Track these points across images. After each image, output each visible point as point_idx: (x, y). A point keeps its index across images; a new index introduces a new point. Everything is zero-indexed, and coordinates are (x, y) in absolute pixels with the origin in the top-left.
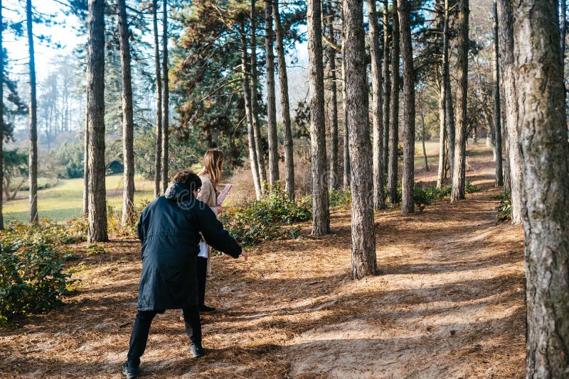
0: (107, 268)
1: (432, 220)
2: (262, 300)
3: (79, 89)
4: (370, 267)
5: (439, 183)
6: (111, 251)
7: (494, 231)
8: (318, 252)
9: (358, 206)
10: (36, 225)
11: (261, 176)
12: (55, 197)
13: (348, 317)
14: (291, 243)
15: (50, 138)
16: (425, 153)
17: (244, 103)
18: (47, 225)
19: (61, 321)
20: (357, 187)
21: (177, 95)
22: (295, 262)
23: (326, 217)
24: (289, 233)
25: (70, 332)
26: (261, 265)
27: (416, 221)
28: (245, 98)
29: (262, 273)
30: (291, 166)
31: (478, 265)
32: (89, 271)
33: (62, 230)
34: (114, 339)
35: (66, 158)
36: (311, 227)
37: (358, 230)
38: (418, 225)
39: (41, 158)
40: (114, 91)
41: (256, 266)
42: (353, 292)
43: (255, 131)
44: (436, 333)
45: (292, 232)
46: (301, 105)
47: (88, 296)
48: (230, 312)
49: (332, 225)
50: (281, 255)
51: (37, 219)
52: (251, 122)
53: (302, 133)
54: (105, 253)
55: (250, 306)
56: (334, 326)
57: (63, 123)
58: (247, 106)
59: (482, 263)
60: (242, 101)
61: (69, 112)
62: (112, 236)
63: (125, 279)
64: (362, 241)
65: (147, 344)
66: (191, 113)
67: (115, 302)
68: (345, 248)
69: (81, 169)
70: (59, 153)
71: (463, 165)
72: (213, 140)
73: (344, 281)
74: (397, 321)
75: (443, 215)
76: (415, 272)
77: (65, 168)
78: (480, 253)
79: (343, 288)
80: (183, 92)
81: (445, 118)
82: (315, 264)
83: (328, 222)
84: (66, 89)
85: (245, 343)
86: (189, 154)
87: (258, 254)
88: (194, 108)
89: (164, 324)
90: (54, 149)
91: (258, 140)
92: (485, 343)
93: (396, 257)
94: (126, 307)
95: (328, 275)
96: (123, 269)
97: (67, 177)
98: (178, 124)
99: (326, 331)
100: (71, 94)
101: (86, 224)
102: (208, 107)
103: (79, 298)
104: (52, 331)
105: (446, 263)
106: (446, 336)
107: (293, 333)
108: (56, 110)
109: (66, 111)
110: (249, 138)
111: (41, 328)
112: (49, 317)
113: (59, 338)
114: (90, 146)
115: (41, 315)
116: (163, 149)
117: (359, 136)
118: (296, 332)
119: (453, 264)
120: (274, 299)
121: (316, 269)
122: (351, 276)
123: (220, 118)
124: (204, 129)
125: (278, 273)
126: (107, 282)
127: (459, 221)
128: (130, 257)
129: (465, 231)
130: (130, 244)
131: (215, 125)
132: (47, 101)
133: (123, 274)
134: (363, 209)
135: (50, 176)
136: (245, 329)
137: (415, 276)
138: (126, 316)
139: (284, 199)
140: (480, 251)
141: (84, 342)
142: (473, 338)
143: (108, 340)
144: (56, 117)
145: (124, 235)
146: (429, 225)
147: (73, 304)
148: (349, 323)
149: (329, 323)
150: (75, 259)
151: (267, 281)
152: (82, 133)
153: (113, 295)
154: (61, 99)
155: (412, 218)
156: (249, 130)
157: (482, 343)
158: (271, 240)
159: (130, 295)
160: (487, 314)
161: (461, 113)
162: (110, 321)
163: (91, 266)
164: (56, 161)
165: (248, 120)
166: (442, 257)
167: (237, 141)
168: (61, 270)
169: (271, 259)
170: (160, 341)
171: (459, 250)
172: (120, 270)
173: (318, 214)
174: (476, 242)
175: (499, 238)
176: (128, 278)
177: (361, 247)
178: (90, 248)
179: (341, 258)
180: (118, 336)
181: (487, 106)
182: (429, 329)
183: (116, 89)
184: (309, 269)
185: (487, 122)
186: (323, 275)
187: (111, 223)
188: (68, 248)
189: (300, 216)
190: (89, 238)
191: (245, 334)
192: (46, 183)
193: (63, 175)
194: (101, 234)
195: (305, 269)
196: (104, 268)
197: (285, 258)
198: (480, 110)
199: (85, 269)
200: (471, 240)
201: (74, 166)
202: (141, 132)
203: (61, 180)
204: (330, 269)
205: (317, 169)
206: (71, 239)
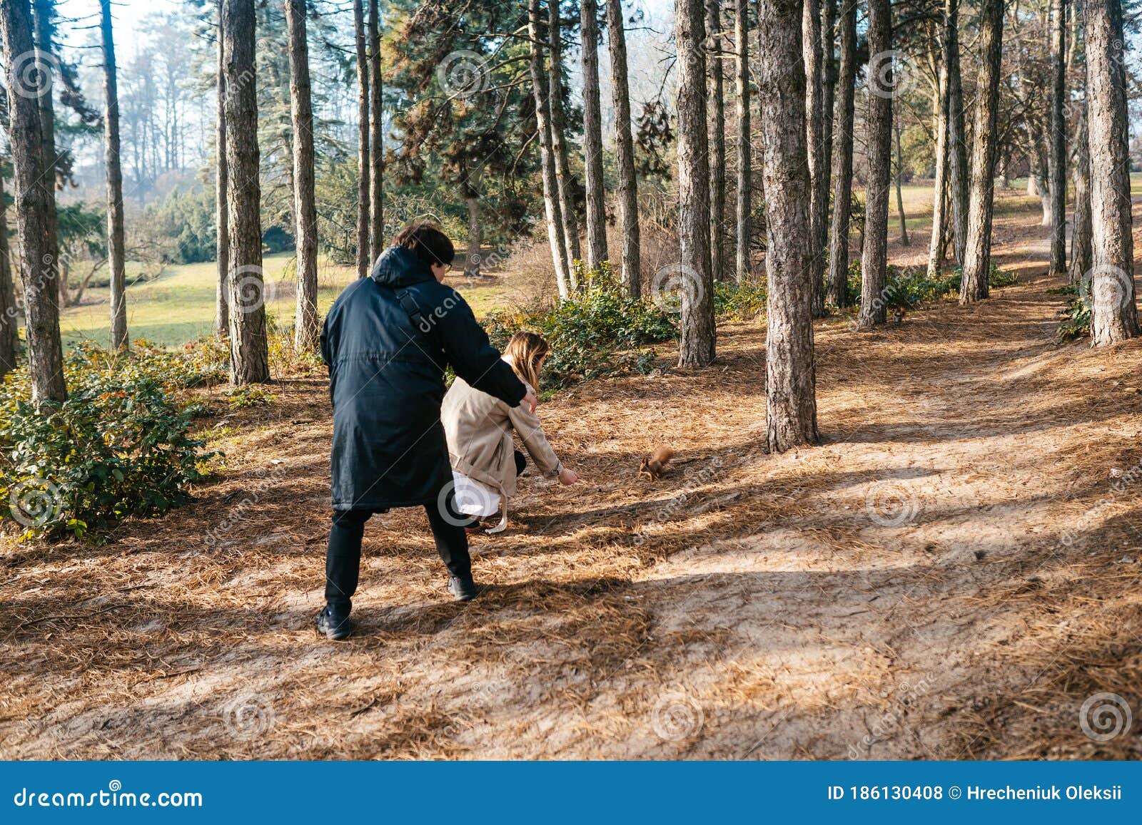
0: (273, 432)
1: (923, 340)
2: (586, 493)
3: (198, 81)
4: (804, 428)
5: (931, 267)
6: (278, 401)
7: (1054, 360)
8: (694, 400)
9: (781, 303)
10: (127, 353)
11: (569, 254)
12: (159, 299)
13: (763, 524)
14: (636, 382)
15: (145, 184)
16: (901, 209)
17: (534, 105)
18: (148, 352)
19: (191, 532)
20: (779, 264)
21: (399, 90)
22: (649, 419)
23: (708, 332)
24: (632, 363)
25: (210, 551)
26: (580, 426)
27: (891, 341)
28: (536, 95)
29: (583, 441)
30: (634, 231)
31: (1025, 426)
32: (237, 439)
33: (177, 361)
34: (297, 565)
35: (177, 222)
36: (677, 352)
37: (781, 351)
38: (894, 348)
39: (129, 221)
40: (269, 85)
41: (571, 427)
42: (769, 476)
43: (557, 161)
44: (945, 556)
45: (639, 362)
46: (649, 109)
47: (239, 485)
48: (522, 515)
49: (720, 349)
50: (619, 405)
51: (126, 342)
52: (549, 143)
53: (652, 168)
54: (265, 404)
55: (562, 504)
56: (734, 541)
57: (167, 152)
58: (541, 111)
59: (1033, 422)
60: (528, 103)
61: (179, 130)
62: (276, 372)
63: (309, 454)
64: (788, 375)
65: (361, 576)
66: (426, 126)
67: (293, 496)
68: (748, 393)
69: (207, 245)
70: (162, 212)
71: (987, 228)
72: (470, 183)
73: (749, 456)
74: (863, 533)
75: (946, 330)
76: (894, 439)
77: (176, 241)
78: (1027, 403)
79: (750, 469)
80: (409, 84)
81: (947, 132)
82: (689, 425)
83: (713, 342)
84: (172, 82)
85: (559, 573)
86: (421, 212)
87: (573, 405)
88: (432, 117)
89: (392, 537)
90: (153, 205)
91: (564, 180)
92: (1049, 575)
93: (853, 410)
94: (317, 505)
95: (717, 445)
96: (303, 435)
97: (180, 260)
98: (400, 150)
99: (719, 552)
100: (182, 93)
101: (224, 348)
102: (461, 114)
103: (223, 489)
104: (176, 551)
105: (956, 421)
106: (965, 561)
107: (653, 556)
108: (153, 127)
109: (174, 128)
110: (544, 176)
111: (153, 545)
112: (168, 524)
113: (189, 562)
114: (229, 190)
115: (151, 521)
116: (372, 200)
117: (786, 160)
118: (659, 553)
119: (973, 423)
120: (610, 492)
121: (691, 434)
122: (765, 447)
123: (486, 137)
124: (453, 160)
125: (614, 441)
126: (274, 458)
127: (979, 341)
128: (317, 411)
129: (991, 361)
130: (313, 388)
131: (473, 153)
132: (136, 107)
133: (304, 445)
134: (792, 310)
135: (147, 259)
136: (556, 548)
137: (896, 446)
138: (317, 523)
139: (620, 297)
140: (1027, 398)
141: (238, 570)
142: (1022, 566)
143: (286, 567)
144: (153, 140)
145: (300, 370)
146: (916, 348)
147: (211, 500)
148: (765, 536)
149: (724, 536)
150: (206, 416)
151: (594, 457)
152: (207, 170)
153: (289, 483)
154: (162, 103)
155: (882, 335)
156: (544, 161)
157: (1043, 575)
158: (597, 376)
159: (322, 483)
160: (1050, 520)
161: (985, 120)
162: (286, 532)
163: (239, 429)
164: (157, 228)
165: (542, 140)
166: (947, 410)
167: (518, 184)
168: (187, 432)
169: (600, 414)
170: (388, 570)
171: (982, 398)
172: (298, 435)
173: (692, 325)
174: (1018, 381)
175: (1066, 372)
176: (314, 451)
177: (787, 388)
178: (235, 394)
179: (740, 413)
180: (303, 559)
181: (1033, 110)
182: (930, 548)
183: (273, 80)
184: (677, 434)
185: (1032, 143)
186: (706, 445)
187: (275, 346)
188: (191, 396)
189: (653, 331)
190: (231, 375)
191: (556, 556)
192: (139, 272)
193: (172, 257)
194: (255, 368)
195: (668, 433)
196: (267, 432)
197: (627, 411)
198: (1020, 118)
199: (229, 435)
200: (1005, 377)
201: (194, 238)
202: (324, 168)
203: (168, 267)
204: (720, 434)
205: (690, 234)
206: (196, 378)
